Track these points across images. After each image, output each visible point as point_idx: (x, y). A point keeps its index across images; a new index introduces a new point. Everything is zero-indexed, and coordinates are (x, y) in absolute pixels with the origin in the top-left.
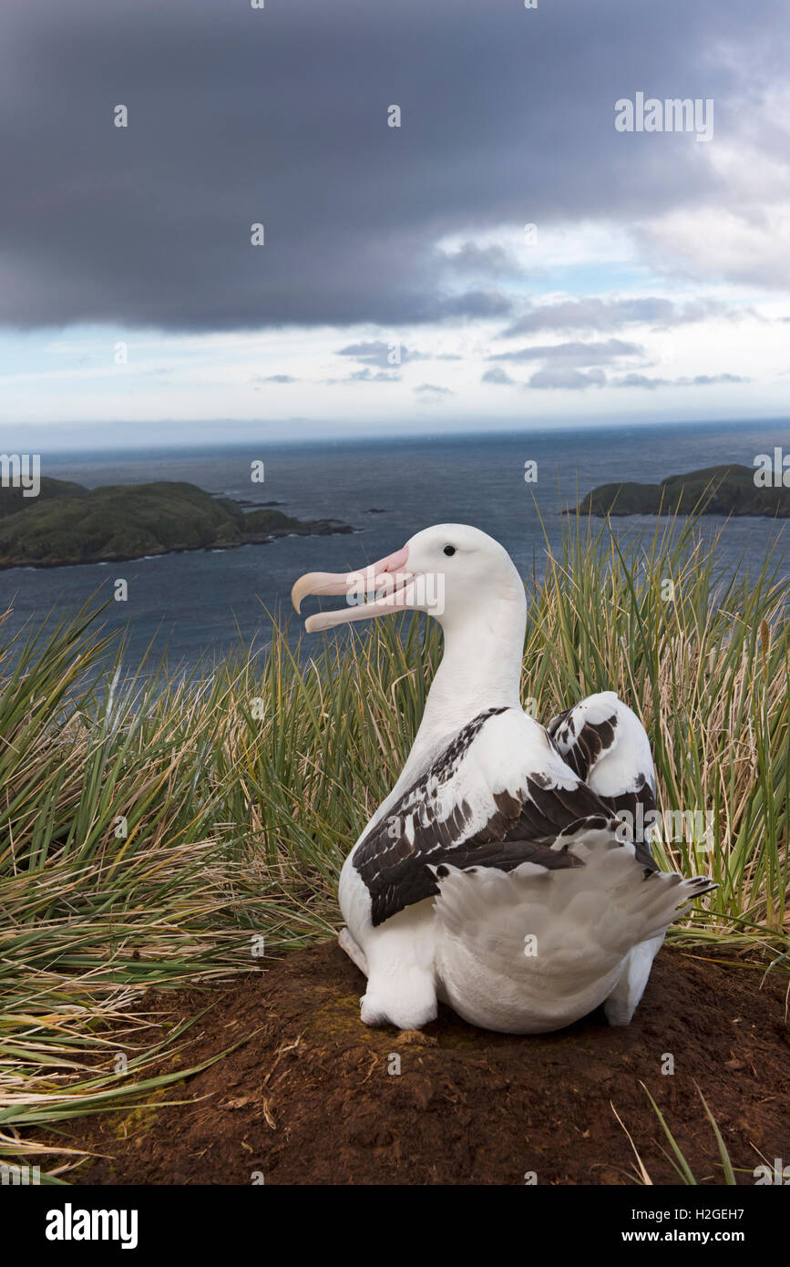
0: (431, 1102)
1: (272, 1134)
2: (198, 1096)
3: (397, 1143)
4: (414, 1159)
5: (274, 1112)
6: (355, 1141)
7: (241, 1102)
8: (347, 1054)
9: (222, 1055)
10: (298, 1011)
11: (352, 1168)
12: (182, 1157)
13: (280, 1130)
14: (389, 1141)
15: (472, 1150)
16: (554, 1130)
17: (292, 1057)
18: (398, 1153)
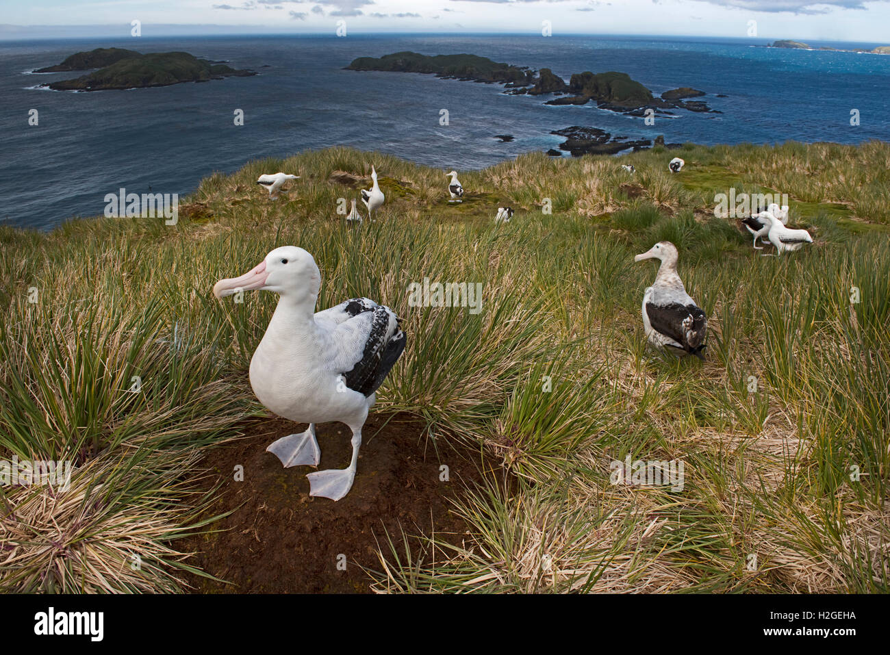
0: (312, 530)
1: (259, 543)
2: (232, 527)
3: (301, 546)
4: (308, 550)
5: (259, 536)
6: (288, 546)
7: (247, 531)
8: (282, 511)
9: (238, 508)
10: (263, 489)
11: (287, 556)
12: (229, 555)
13: (262, 542)
14: (299, 545)
15: (326, 547)
16: (352, 532)
17: (263, 511)
18: (302, 549)
